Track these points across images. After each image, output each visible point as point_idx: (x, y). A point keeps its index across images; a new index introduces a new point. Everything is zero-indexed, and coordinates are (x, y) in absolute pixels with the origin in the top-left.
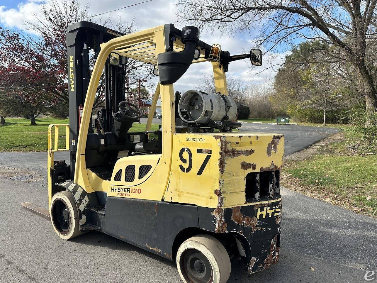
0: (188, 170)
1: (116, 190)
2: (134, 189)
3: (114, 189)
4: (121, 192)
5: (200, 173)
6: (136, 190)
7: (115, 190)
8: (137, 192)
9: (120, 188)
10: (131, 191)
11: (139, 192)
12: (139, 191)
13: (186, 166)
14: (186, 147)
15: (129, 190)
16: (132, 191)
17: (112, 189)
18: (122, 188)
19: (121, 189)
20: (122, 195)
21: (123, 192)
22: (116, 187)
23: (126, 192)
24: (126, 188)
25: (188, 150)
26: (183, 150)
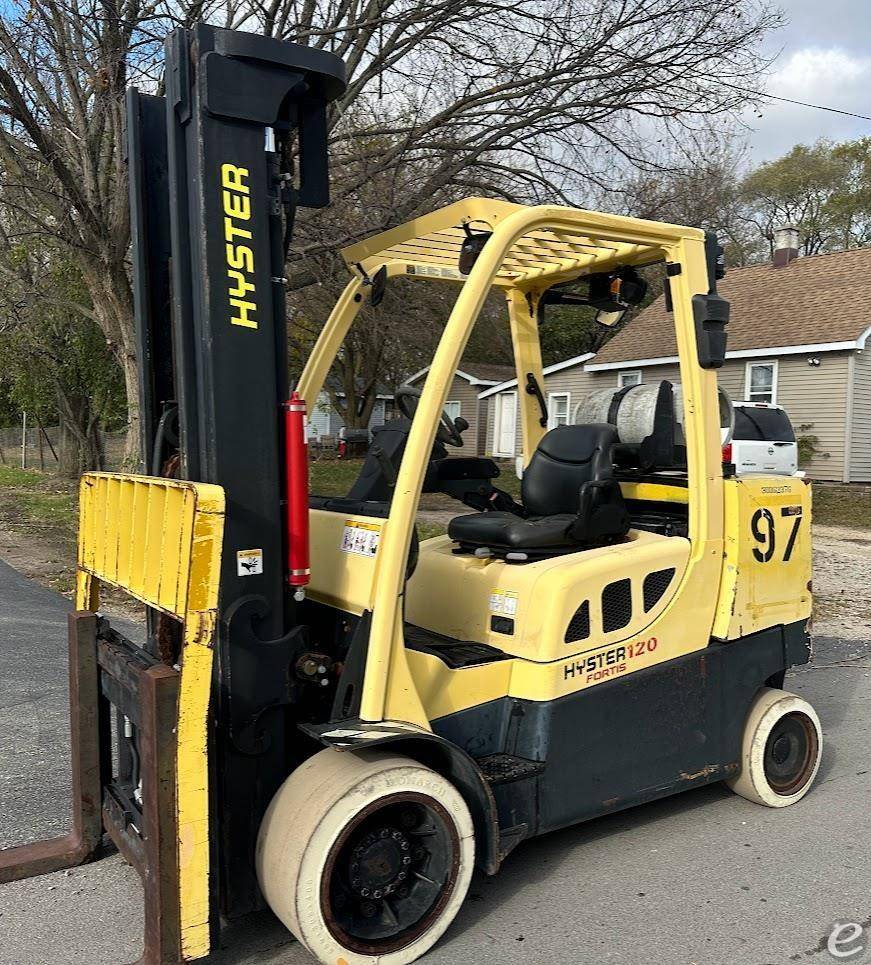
0: (769, 555)
1: (580, 668)
2: (638, 645)
3: (572, 671)
4: (598, 669)
5: (787, 558)
6: (643, 644)
7: (577, 672)
8: (645, 649)
9: (594, 658)
10: (627, 654)
11: (652, 647)
12: (652, 645)
13: (764, 548)
14: (762, 508)
15: (621, 652)
16: (631, 651)
17: (567, 672)
18: (599, 656)
19: (597, 660)
20: (602, 674)
21: (605, 666)
22: (580, 660)
23: (613, 662)
24: (613, 651)
25: (768, 513)
26: (758, 515)
